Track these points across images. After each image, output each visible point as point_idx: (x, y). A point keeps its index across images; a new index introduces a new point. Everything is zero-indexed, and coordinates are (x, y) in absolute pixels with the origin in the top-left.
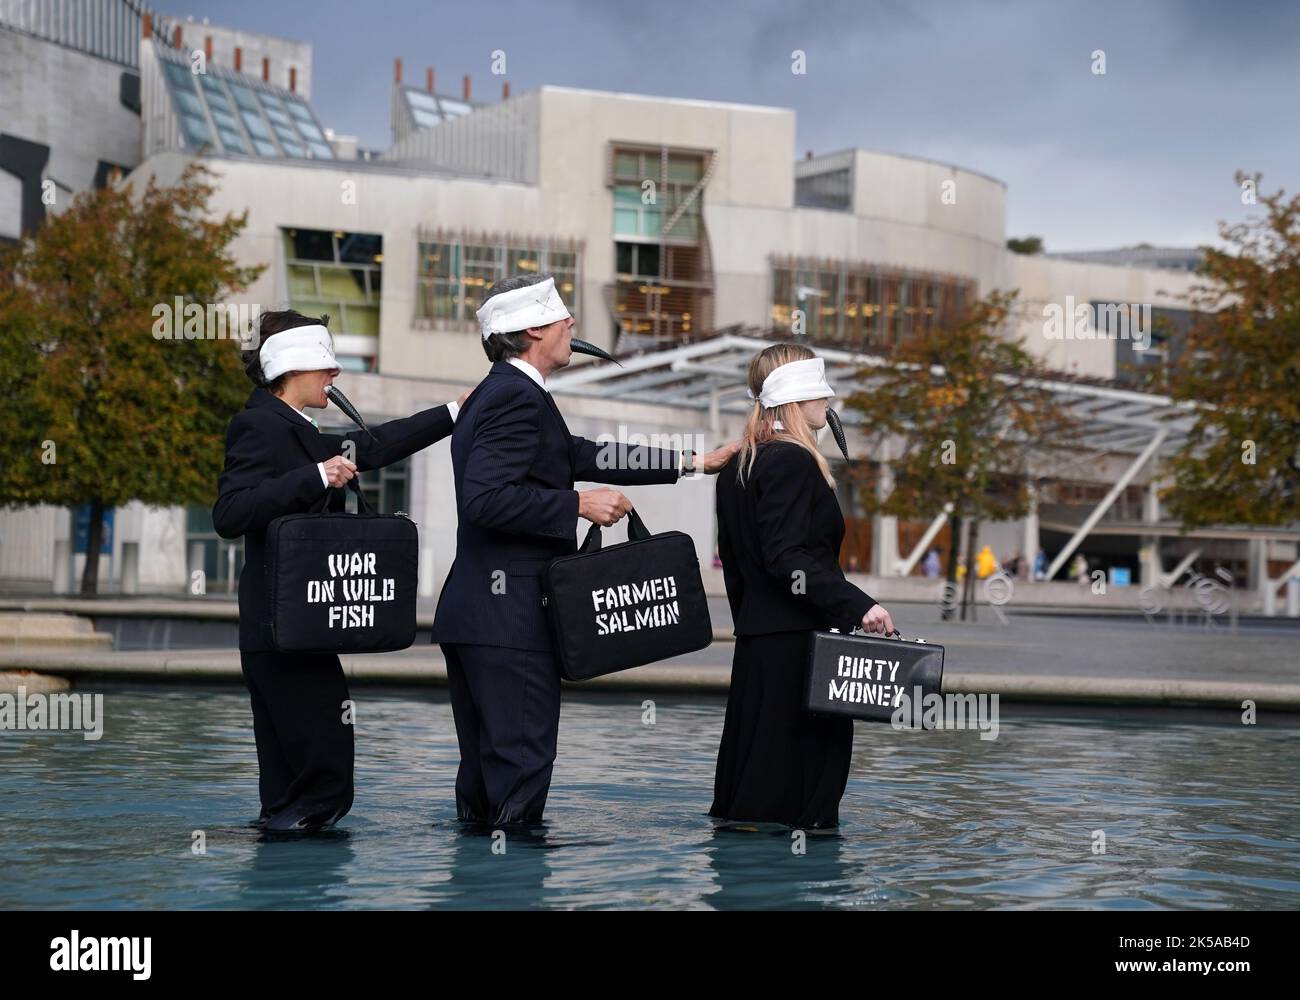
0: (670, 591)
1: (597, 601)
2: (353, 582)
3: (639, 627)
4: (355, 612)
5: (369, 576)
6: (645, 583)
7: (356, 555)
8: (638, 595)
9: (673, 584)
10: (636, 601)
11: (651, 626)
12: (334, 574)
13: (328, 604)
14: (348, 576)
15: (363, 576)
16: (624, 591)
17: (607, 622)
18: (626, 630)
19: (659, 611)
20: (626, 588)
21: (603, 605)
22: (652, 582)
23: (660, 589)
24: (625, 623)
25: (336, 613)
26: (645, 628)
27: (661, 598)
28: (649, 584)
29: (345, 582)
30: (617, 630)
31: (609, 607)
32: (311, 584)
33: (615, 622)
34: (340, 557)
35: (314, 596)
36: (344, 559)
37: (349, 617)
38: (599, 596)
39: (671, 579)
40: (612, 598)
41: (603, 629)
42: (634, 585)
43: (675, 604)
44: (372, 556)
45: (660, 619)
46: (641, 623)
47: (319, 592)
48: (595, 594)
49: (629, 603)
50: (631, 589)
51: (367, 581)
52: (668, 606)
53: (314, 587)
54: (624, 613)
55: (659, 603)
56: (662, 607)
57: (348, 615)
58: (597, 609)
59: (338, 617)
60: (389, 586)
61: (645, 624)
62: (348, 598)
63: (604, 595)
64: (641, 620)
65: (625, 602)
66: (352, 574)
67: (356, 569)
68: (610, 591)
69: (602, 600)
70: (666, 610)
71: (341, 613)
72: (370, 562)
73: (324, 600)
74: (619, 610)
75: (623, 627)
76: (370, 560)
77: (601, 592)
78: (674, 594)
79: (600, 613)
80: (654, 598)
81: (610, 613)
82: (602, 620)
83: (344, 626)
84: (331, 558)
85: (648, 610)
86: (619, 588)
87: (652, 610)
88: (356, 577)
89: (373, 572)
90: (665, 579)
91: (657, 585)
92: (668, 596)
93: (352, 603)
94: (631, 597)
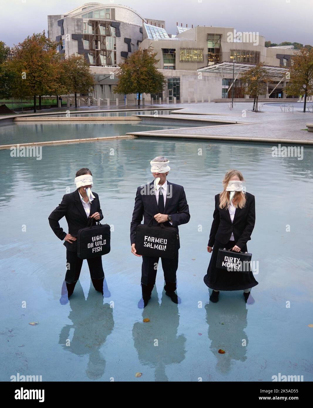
0: (165, 243)
1: (145, 238)
2: (97, 242)
3: (154, 248)
4: (98, 248)
5: (101, 240)
6: (159, 239)
7: (98, 236)
8: (156, 241)
9: (166, 241)
10: (155, 242)
11: (158, 249)
12: (93, 241)
13: (92, 248)
14: (96, 241)
15: (99, 240)
16: (153, 239)
17: (147, 244)
18: (151, 247)
19: (161, 246)
20: (154, 238)
21: (147, 240)
22: (161, 239)
23: (162, 241)
24: (151, 246)
25: (94, 249)
26: (156, 249)
27: (162, 243)
28: (160, 239)
29: (96, 242)
30: (149, 247)
31: (148, 241)
32: (88, 244)
33: (149, 245)
34: (94, 237)
35: (89, 247)
36: (95, 237)
37: (97, 250)
38: (146, 237)
39: (166, 240)
40: (149, 239)
41: (145, 245)
42: (156, 238)
43: (166, 246)
44: (101, 235)
45: (160, 248)
46: (155, 247)
47: (90, 246)
48: (145, 237)
49: (154, 242)
50: (155, 239)
51: (100, 241)
52: (164, 246)
53: (89, 245)
54: (151, 244)
55: (161, 244)
56: (162, 246)
57: (96, 249)
58: (145, 240)
59: (94, 250)
60: (105, 241)
61: (156, 248)
62: (96, 246)
63: (148, 238)
64: (156, 247)
65: (152, 241)
66: (97, 240)
67: (98, 239)
68: (150, 237)
69: (147, 239)
70: (163, 247)
71: (95, 249)
72: (101, 237)
73: (91, 247)
74: (150, 243)
75: (150, 247)
76: (101, 236)
77: (147, 237)
78: (166, 244)
79: (145, 241)
80: (160, 243)
81: (148, 242)
82: (145, 243)
83: (96, 252)
84: (93, 238)
85: (158, 245)
86: (152, 237)
87: (159, 245)
88: (98, 241)
89: (102, 239)
90: (165, 240)
91: (162, 240)
92: (164, 243)
93: (97, 246)
94: (154, 241)
